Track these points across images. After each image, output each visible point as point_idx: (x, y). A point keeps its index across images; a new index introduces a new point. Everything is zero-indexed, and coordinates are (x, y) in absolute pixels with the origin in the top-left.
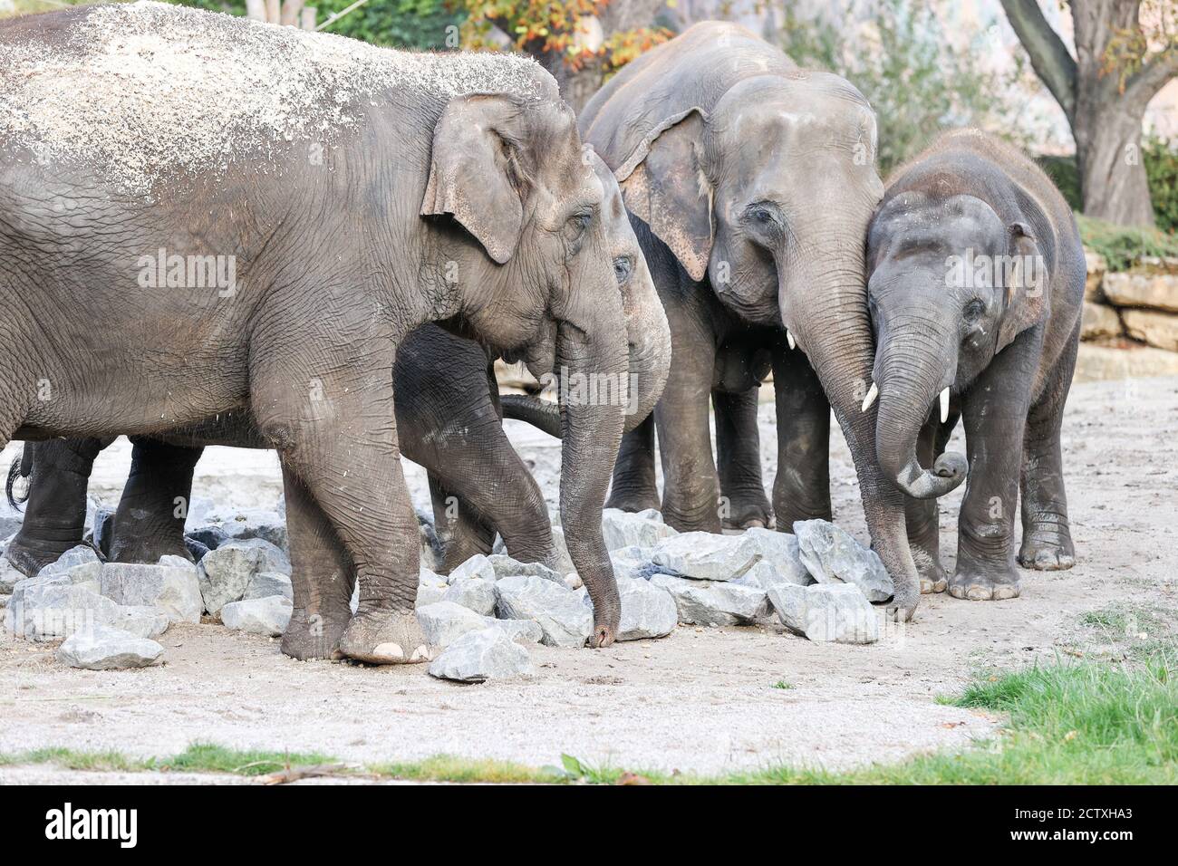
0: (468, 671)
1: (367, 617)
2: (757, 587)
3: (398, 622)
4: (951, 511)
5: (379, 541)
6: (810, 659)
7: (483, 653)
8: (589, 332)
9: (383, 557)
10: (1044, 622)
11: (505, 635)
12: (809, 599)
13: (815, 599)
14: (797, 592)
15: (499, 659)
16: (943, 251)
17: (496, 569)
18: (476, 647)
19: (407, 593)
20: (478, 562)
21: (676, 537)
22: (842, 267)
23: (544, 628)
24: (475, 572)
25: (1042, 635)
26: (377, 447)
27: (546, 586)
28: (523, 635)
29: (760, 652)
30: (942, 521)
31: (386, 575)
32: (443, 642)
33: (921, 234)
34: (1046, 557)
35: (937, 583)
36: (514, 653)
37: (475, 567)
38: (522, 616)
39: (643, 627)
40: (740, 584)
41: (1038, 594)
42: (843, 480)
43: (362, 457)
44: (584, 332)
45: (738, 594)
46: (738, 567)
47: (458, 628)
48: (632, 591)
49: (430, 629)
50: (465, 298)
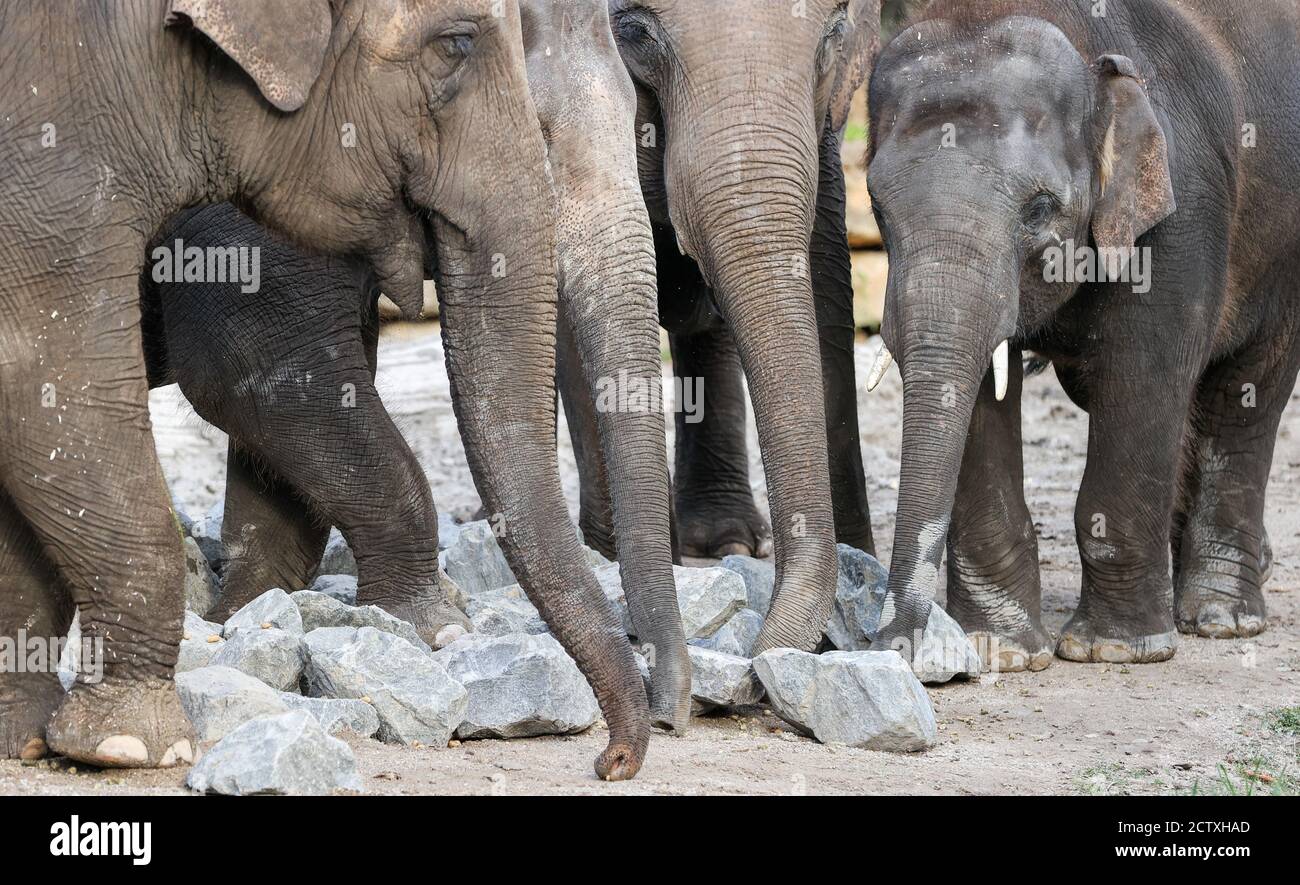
0: (252, 782)
1: (89, 692)
2: (736, 653)
3: (142, 701)
4: (1061, 536)
5: (112, 567)
6: (820, 775)
7: (278, 755)
8: (471, 233)
9: (119, 593)
10: (1210, 723)
11: (316, 724)
12: (821, 675)
13: (830, 675)
14: (802, 662)
15: (305, 764)
16: (981, 117)
17: (304, 615)
18: (268, 743)
19: (159, 652)
20: (274, 602)
21: (605, 568)
22: (751, 120)
23: (382, 712)
24: (269, 618)
25: (1207, 744)
26: (108, 409)
27: (387, 644)
28: (346, 724)
29: (739, 761)
30: (1045, 551)
31: (123, 623)
32: (211, 733)
33: (946, 90)
34: (1216, 616)
35: (1034, 655)
36: (330, 754)
37: (270, 610)
38: (344, 693)
39: (546, 715)
40: (709, 648)
41: (1203, 678)
42: (883, 481)
43: (83, 426)
44: (464, 233)
45: (705, 665)
46: (706, 620)
47: (237, 712)
48: (529, 656)
49: (193, 709)
50: (243, 169)
